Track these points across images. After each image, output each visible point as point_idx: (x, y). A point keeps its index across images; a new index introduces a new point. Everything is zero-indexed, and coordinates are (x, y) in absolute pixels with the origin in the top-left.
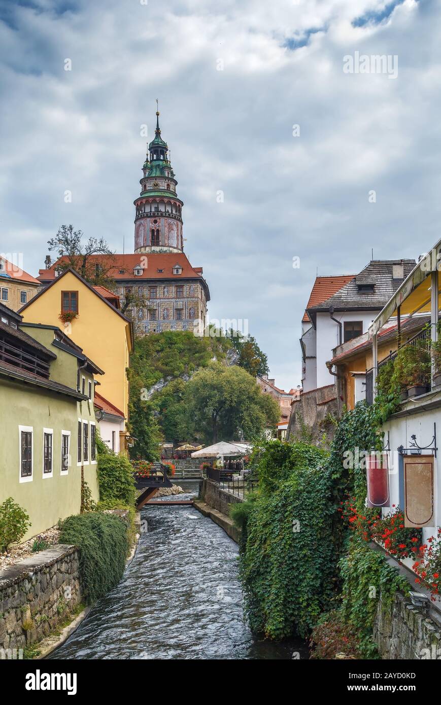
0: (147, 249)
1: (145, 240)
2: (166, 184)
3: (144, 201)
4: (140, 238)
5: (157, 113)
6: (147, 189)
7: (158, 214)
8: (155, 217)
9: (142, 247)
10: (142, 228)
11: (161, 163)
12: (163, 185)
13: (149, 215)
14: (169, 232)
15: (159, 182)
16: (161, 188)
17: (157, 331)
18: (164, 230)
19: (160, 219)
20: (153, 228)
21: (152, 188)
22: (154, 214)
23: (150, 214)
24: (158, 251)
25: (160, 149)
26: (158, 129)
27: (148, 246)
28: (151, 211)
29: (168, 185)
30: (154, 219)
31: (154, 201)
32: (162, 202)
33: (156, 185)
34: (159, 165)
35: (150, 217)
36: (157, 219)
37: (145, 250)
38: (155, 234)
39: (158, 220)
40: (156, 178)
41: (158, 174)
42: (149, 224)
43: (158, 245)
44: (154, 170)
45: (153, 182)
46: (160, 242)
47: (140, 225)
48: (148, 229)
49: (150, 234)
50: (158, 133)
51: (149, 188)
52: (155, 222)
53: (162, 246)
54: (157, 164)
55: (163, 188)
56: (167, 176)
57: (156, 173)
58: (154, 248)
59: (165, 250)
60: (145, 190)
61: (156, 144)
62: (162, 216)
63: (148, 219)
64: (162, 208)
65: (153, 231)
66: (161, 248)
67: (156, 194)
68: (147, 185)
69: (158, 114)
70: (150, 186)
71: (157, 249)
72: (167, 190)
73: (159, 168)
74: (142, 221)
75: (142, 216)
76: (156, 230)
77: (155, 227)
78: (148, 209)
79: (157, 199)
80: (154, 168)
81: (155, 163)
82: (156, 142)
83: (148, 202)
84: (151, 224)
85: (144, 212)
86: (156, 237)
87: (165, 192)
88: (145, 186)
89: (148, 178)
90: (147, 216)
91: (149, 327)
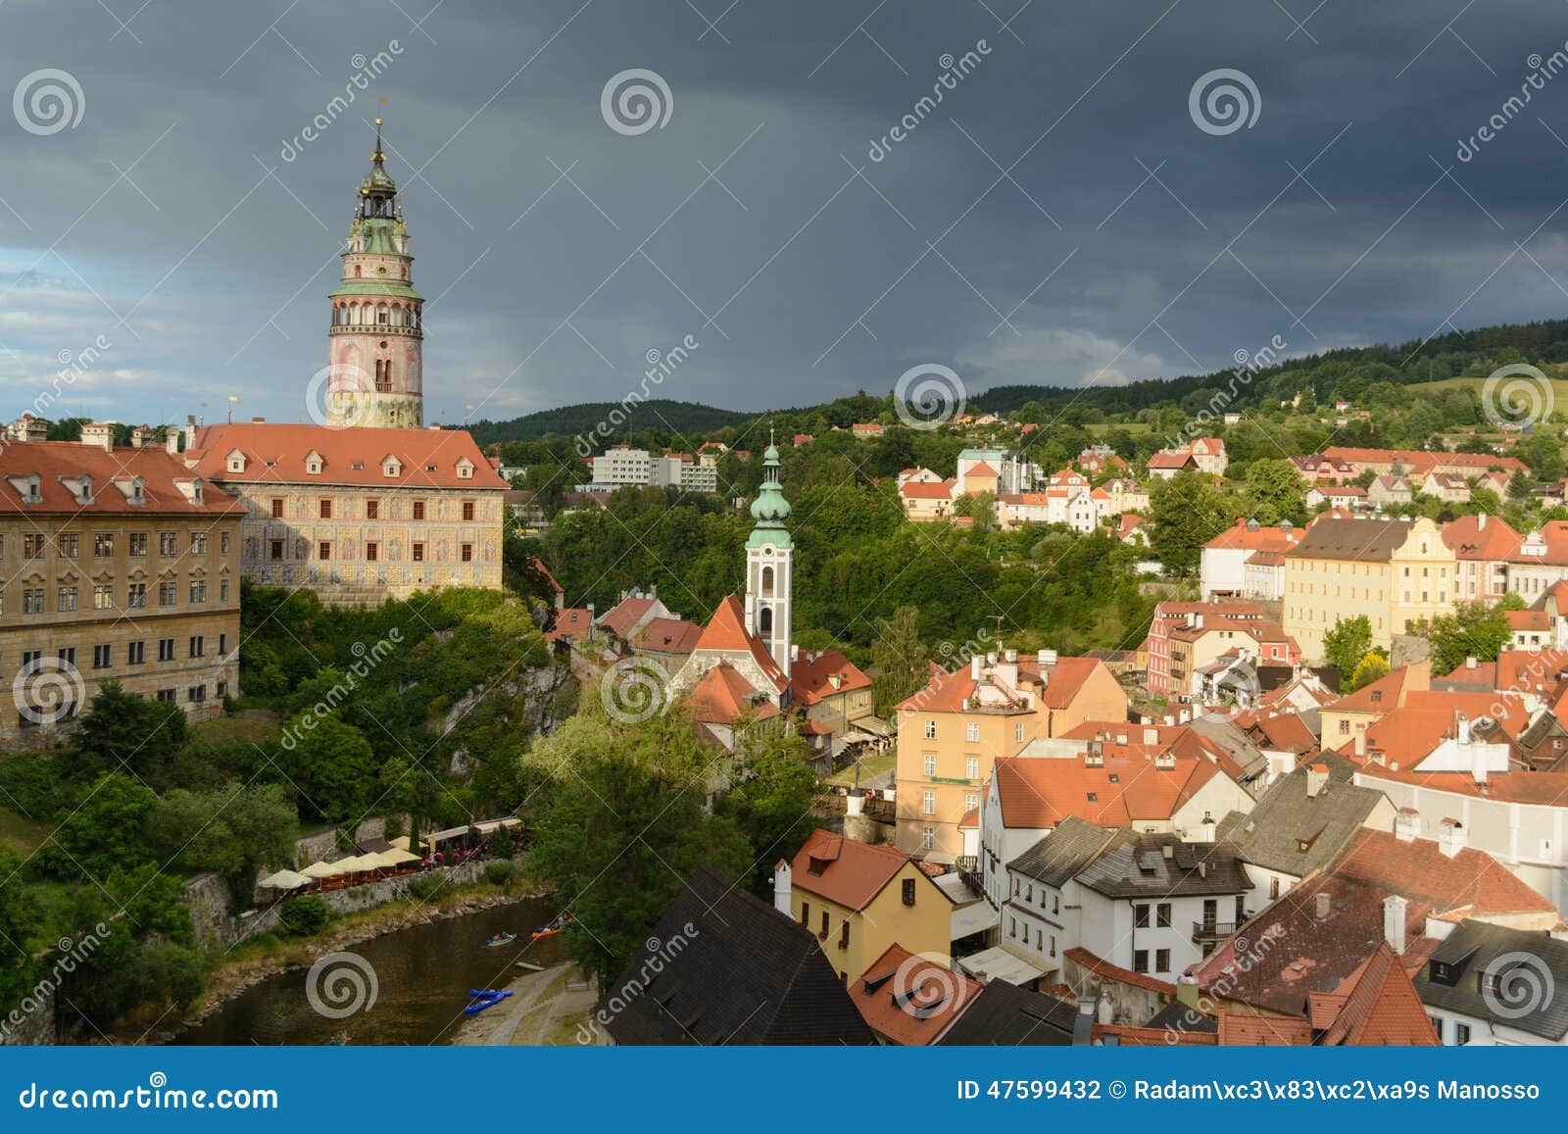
3: (361, 301)
7: (389, 329)
8: (385, 335)
12: (395, 268)
13: (372, 331)
14: (408, 365)
15: (388, 265)
16: (393, 276)
17: (426, 582)
19: (393, 340)
20: (380, 358)
21: (374, 276)
22: (381, 328)
23: (375, 329)
26: (379, 153)
28: (375, 323)
29: (402, 269)
30: (380, 340)
31: (382, 304)
32: (397, 306)
33: (384, 271)
34: (385, 228)
35: (374, 334)
36: (388, 339)
38: (384, 368)
39: (389, 343)
40: (383, 257)
41: (387, 247)
42: (370, 349)
43: (388, 391)
44: (377, 238)
45: (376, 264)
46: (392, 385)
47: (350, 347)
48: (369, 358)
49: (373, 368)
50: (379, 162)
51: (367, 275)
52: (383, 345)
53: (395, 392)
54: (382, 226)
55: (396, 274)
56: (401, 251)
57: (380, 245)
58: (380, 397)
59: (400, 400)
61: (379, 186)
62: (396, 332)
63: (371, 339)
64: (395, 317)
65: (379, 363)
66: (392, 395)
67: (386, 290)
68: (363, 266)
70: (369, 271)
71: (386, 398)
72: (400, 279)
73: (385, 233)
74: (357, 340)
75: (357, 331)
76: (384, 362)
77: (382, 354)
78: (369, 317)
79: (389, 301)
80: (376, 233)
81: (377, 223)
82: (380, 182)
83: (368, 303)
84: (374, 349)
85: (361, 324)
86: (384, 376)
87: (399, 285)
88: (358, 268)
89: (368, 254)
90: (368, 333)
91: (410, 575)
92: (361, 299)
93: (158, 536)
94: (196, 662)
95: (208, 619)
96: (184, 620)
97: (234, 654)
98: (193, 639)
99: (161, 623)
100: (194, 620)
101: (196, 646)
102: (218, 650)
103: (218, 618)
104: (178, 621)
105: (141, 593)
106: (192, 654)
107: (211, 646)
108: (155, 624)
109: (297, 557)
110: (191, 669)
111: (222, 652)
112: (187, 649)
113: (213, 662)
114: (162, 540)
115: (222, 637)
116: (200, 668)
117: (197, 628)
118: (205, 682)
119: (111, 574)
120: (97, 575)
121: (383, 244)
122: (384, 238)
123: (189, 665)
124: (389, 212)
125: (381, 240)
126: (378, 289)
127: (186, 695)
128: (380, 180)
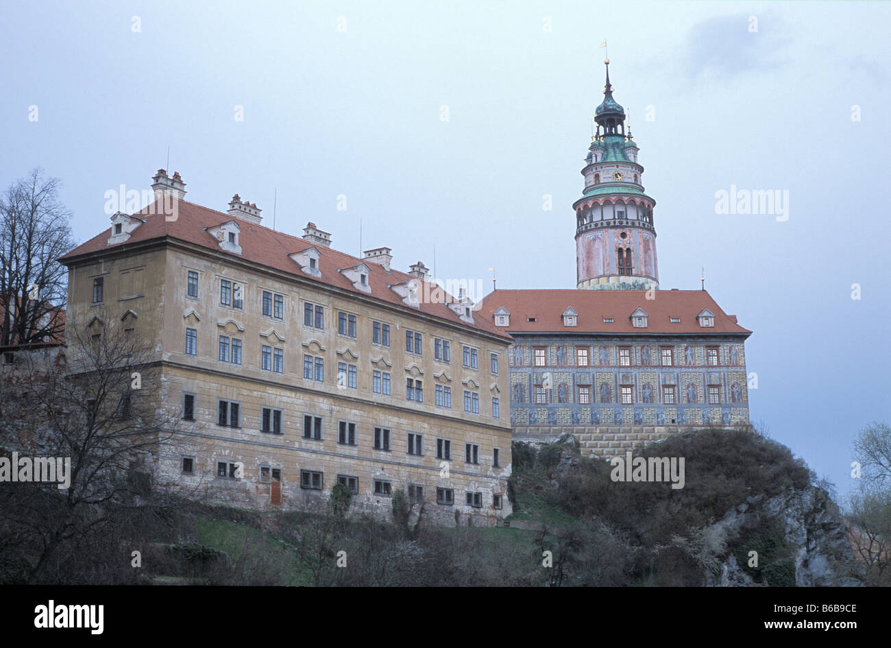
0: (612, 279)
1: (606, 265)
2: (633, 174)
3: (601, 201)
4: (597, 261)
5: (607, 60)
6: (602, 181)
7: (627, 223)
8: (623, 227)
9: (601, 276)
10: (598, 245)
12: (628, 176)
13: (612, 224)
14: (645, 253)
15: (622, 171)
16: (625, 180)
18: (638, 250)
19: (631, 231)
20: (621, 246)
21: (610, 180)
22: (621, 223)
23: (615, 223)
24: (631, 284)
26: (608, 86)
27: (613, 275)
28: (614, 218)
29: (636, 176)
30: (620, 231)
31: (620, 202)
32: (632, 203)
33: (617, 175)
34: (618, 143)
35: (615, 227)
36: (627, 231)
37: (608, 281)
38: (625, 255)
39: (628, 233)
40: (617, 164)
41: (620, 158)
42: (612, 239)
43: (629, 274)
44: (611, 150)
45: (613, 170)
46: (633, 270)
47: (594, 240)
48: (611, 247)
49: (615, 256)
50: (608, 93)
51: (606, 181)
52: (624, 235)
53: (636, 275)
54: (615, 141)
55: (629, 180)
56: (633, 161)
57: (615, 156)
58: (623, 279)
59: (641, 283)
60: (598, 184)
61: (610, 110)
62: (633, 226)
63: (611, 231)
64: (632, 214)
65: (620, 251)
66: (635, 278)
67: (621, 190)
68: (601, 174)
69: (607, 63)
70: (606, 175)
71: (629, 280)
72: (635, 183)
73: (618, 147)
74: (599, 234)
75: (599, 226)
76: (625, 249)
77: (623, 244)
78: (608, 214)
79: (625, 198)
80: (610, 147)
81: (611, 140)
82: (611, 107)
83: (607, 203)
84: (616, 239)
85: (602, 220)
86: (625, 261)
87: (632, 187)
88: (597, 176)
89: (605, 163)
90: (609, 226)
91: (664, 416)
92: (601, 199)
93: (432, 341)
94: (472, 468)
95: (481, 430)
96: (458, 425)
97: (507, 471)
98: (468, 446)
99: (437, 422)
100: (468, 427)
101: (472, 453)
102: (492, 463)
103: (491, 432)
104: (454, 425)
105: (419, 389)
106: (468, 461)
107: (485, 457)
108: (432, 421)
109: (560, 401)
110: (467, 474)
111: (496, 465)
112: (464, 453)
113: (488, 473)
114: (437, 344)
115: (496, 451)
116: (476, 475)
117: (472, 436)
118: (481, 490)
119: (389, 362)
120: (376, 360)
121: (617, 155)
122: (617, 151)
123: (467, 470)
124: (620, 132)
125: (615, 152)
126: (615, 190)
127: (464, 498)
128: (610, 105)
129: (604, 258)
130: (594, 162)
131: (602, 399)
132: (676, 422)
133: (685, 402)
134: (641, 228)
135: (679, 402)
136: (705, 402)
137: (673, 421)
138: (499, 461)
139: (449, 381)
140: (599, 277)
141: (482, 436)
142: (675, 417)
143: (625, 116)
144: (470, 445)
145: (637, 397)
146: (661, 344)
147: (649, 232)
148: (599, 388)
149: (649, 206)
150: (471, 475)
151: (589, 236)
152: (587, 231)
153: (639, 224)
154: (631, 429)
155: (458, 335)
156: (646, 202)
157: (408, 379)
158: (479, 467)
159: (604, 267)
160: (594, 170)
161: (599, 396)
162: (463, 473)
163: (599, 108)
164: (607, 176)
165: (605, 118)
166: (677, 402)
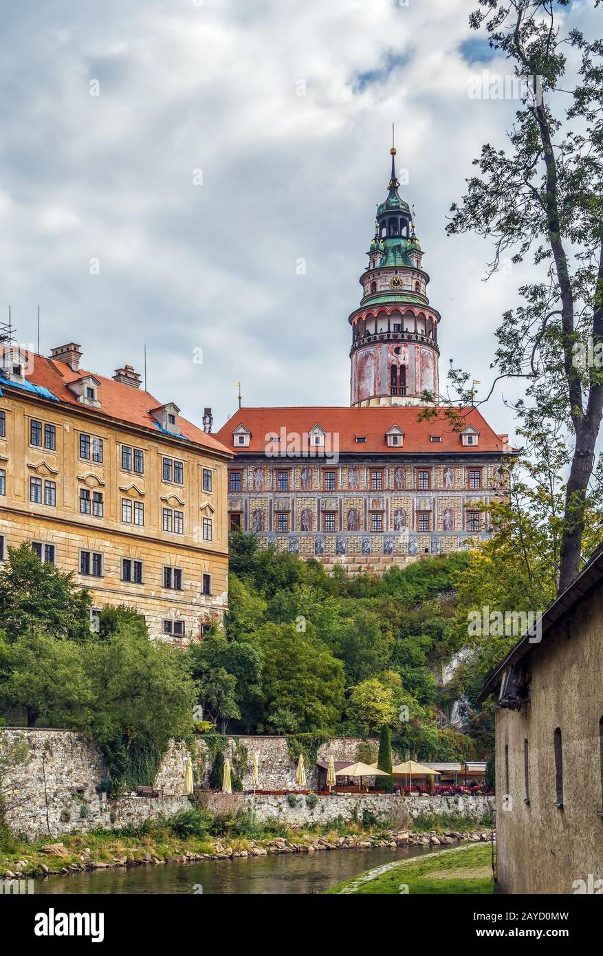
0: (383, 401)
1: (378, 384)
2: (414, 281)
3: (375, 312)
4: (367, 381)
5: (393, 149)
6: (379, 290)
7: (403, 337)
8: (399, 341)
9: (372, 398)
10: (370, 362)
11: (402, 243)
12: (408, 283)
13: (386, 338)
14: (422, 370)
15: (402, 278)
16: (405, 288)
17: (432, 552)
18: (414, 368)
19: (406, 346)
20: (394, 363)
21: (388, 288)
22: (395, 337)
23: (389, 336)
24: (403, 405)
25: (400, 217)
26: (394, 180)
27: (385, 396)
28: (389, 332)
29: (417, 284)
30: (395, 346)
31: (396, 313)
32: (410, 314)
33: (397, 283)
34: (399, 246)
35: (388, 342)
36: (401, 345)
37: (379, 402)
38: (398, 373)
39: (403, 348)
40: (396, 269)
41: (400, 262)
42: (385, 355)
43: (402, 393)
44: (391, 255)
45: (390, 278)
46: (407, 389)
47: (366, 357)
48: (383, 364)
49: (388, 374)
50: (394, 187)
51: (383, 289)
52: (398, 351)
53: (411, 396)
54: (395, 244)
55: (409, 289)
56: (416, 267)
57: (395, 261)
58: (395, 400)
60: (374, 293)
61: (393, 208)
62: (410, 340)
63: (385, 346)
64: (409, 326)
65: (393, 368)
66: (408, 399)
67: (399, 299)
68: (379, 283)
69: (393, 153)
70: (383, 284)
71: (401, 401)
72: (416, 293)
73: (399, 251)
74: (372, 349)
75: (372, 340)
76: (399, 366)
77: (397, 360)
78: (383, 326)
79: (402, 309)
80: (390, 251)
81: (391, 243)
82: (394, 204)
83: (382, 314)
84: (389, 355)
85: (376, 333)
86: (398, 380)
87: (412, 297)
88: (374, 285)
89: (384, 269)
90: (383, 341)
91: (416, 545)
92: (375, 310)
95: (186, 552)
99: (124, 540)
101: (172, 577)
102: (201, 590)
103: (199, 555)
104: (147, 544)
105: (98, 502)
106: (168, 586)
108: (117, 539)
109: (303, 529)
110: (165, 600)
111: (207, 592)
112: (161, 577)
113: (195, 601)
117: (173, 559)
121: (397, 259)
122: (398, 254)
123: (163, 595)
124: (404, 233)
125: (395, 257)
126: (392, 299)
127: (160, 626)
128: (393, 202)
129: (375, 378)
130: (371, 268)
131: (349, 527)
132: (430, 551)
133: (441, 529)
134: (418, 342)
135: (434, 529)
136: (463, 529)
137: (427, 550)
138: (212, 587)
139: (142, 495)
140: (369, 399)
141: (187, 559)
142: (429, 546)
143: (410, 215)
144: (169, 569)
145: (387, 525)
146: (418, 465)
147: (429, 348)
148: (346, 515)
149: (430, 317)
150: (171, 601)
151: (361, 353)
152: (360, 347)
153: (417, 338)
154: (379, 559)
155: (156, 445)
156: (427, 314)
157: (81, 489)
158: (182, 593)
159: (375, 387)
160: (371, 278)
161: (346, 523)
162: (160, 599)
163: (381, 206)
164: (385, 283)
165: (386, 218)
166: (432, 530)
